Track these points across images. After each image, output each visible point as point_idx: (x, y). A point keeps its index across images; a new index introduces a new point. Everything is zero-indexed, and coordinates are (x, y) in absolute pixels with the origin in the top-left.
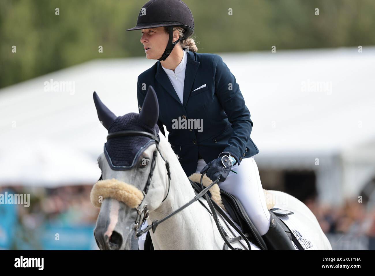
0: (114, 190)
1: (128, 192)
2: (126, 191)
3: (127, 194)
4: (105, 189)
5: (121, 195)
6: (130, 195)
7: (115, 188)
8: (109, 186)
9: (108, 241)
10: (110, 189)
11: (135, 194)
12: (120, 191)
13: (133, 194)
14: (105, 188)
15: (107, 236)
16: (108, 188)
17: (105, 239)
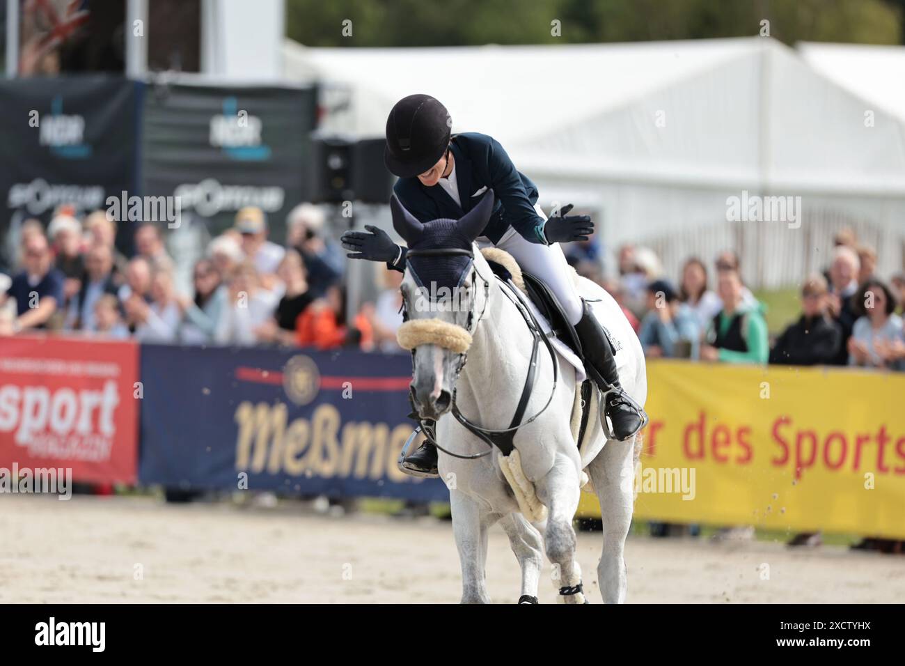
0: (439, 337)
1: (456, 337)
2: (453, 336)
3: (455, 340)
4: (427, 335)
5: (448, 343)
6: (459, 340)
7: (441, 334)
8: (432, 330)
9: (434, 402)
10: (434, 334)
11: (464, 338)
12: (447, 338)
13: (462, 340)
14: (427, 332)
15: (434, 398)
16: (431, 333)
17: (430, 400)
